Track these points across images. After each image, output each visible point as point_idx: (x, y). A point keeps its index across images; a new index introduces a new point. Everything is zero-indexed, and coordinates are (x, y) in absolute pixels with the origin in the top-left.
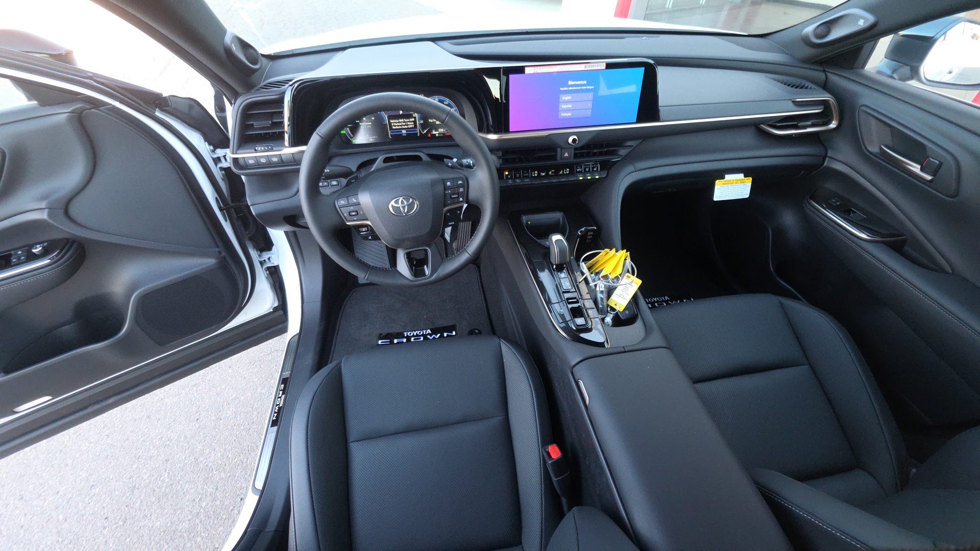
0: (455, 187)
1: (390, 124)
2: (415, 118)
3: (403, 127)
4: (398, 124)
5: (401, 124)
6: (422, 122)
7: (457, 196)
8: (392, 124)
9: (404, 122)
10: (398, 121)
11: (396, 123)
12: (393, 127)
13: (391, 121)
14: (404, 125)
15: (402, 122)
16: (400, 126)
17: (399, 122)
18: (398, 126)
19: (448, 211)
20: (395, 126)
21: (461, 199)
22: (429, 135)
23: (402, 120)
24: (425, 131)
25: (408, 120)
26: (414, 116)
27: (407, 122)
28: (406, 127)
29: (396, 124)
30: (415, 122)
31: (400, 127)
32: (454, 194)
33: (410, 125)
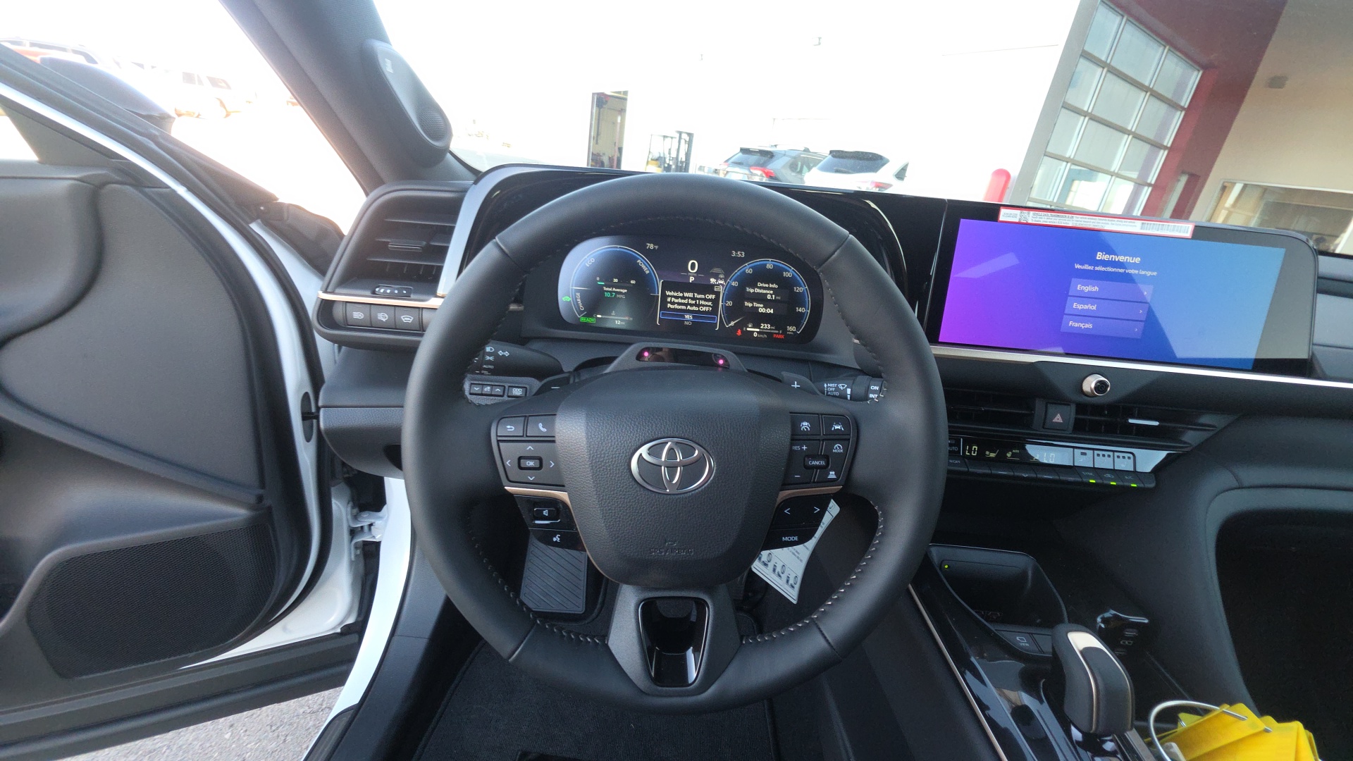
0: (822, 437)
1: (664, 297)
2: (717, 294)
3: (689, 307)
4: (680, 301)
5: (686, 301)
6: (730, 303)
7: (823, 463)
8: (669, 299)
9: (693, 299)
10: (681, 295)
11: (677, 297)
12: (669, 305)
13: (668, 293)
14: (692, 305)
15: (688, 298)
16: (686, 305)
17: (683, 298)
18: (679, 304)
19: (787, 502)
20: (673, 303)
21: (832, 475)
22: (739, 333)
23: (691, 295)
24: (732, 324)
25: (703, 296)
26: (715, 290)
27: (700, 299)
28: (695, 308)
29: (676, 301)
30: (715, 302)
31: (684, 307)
32: (815, 457)
33: (703, 306)
